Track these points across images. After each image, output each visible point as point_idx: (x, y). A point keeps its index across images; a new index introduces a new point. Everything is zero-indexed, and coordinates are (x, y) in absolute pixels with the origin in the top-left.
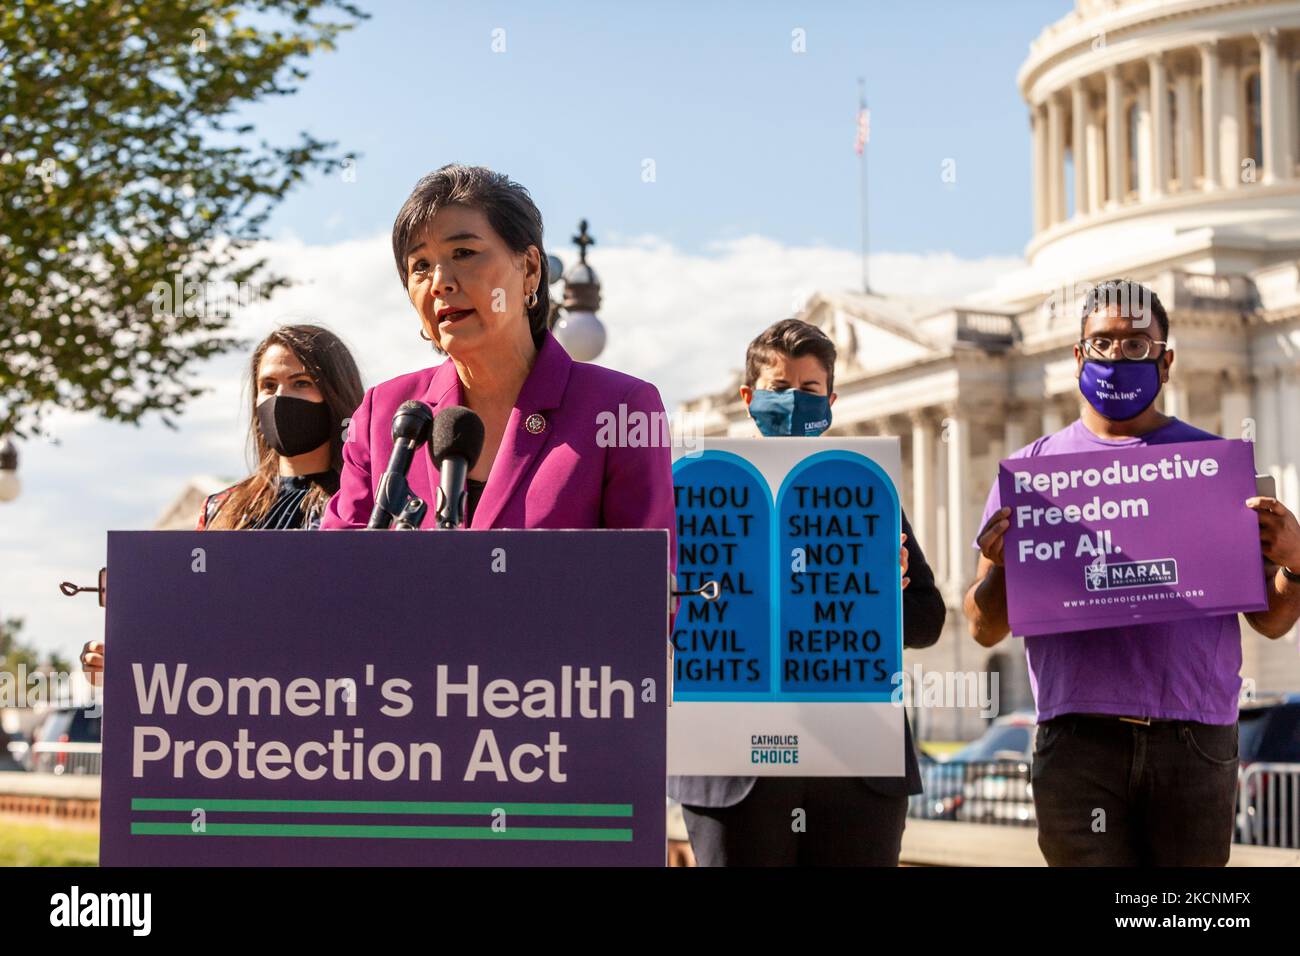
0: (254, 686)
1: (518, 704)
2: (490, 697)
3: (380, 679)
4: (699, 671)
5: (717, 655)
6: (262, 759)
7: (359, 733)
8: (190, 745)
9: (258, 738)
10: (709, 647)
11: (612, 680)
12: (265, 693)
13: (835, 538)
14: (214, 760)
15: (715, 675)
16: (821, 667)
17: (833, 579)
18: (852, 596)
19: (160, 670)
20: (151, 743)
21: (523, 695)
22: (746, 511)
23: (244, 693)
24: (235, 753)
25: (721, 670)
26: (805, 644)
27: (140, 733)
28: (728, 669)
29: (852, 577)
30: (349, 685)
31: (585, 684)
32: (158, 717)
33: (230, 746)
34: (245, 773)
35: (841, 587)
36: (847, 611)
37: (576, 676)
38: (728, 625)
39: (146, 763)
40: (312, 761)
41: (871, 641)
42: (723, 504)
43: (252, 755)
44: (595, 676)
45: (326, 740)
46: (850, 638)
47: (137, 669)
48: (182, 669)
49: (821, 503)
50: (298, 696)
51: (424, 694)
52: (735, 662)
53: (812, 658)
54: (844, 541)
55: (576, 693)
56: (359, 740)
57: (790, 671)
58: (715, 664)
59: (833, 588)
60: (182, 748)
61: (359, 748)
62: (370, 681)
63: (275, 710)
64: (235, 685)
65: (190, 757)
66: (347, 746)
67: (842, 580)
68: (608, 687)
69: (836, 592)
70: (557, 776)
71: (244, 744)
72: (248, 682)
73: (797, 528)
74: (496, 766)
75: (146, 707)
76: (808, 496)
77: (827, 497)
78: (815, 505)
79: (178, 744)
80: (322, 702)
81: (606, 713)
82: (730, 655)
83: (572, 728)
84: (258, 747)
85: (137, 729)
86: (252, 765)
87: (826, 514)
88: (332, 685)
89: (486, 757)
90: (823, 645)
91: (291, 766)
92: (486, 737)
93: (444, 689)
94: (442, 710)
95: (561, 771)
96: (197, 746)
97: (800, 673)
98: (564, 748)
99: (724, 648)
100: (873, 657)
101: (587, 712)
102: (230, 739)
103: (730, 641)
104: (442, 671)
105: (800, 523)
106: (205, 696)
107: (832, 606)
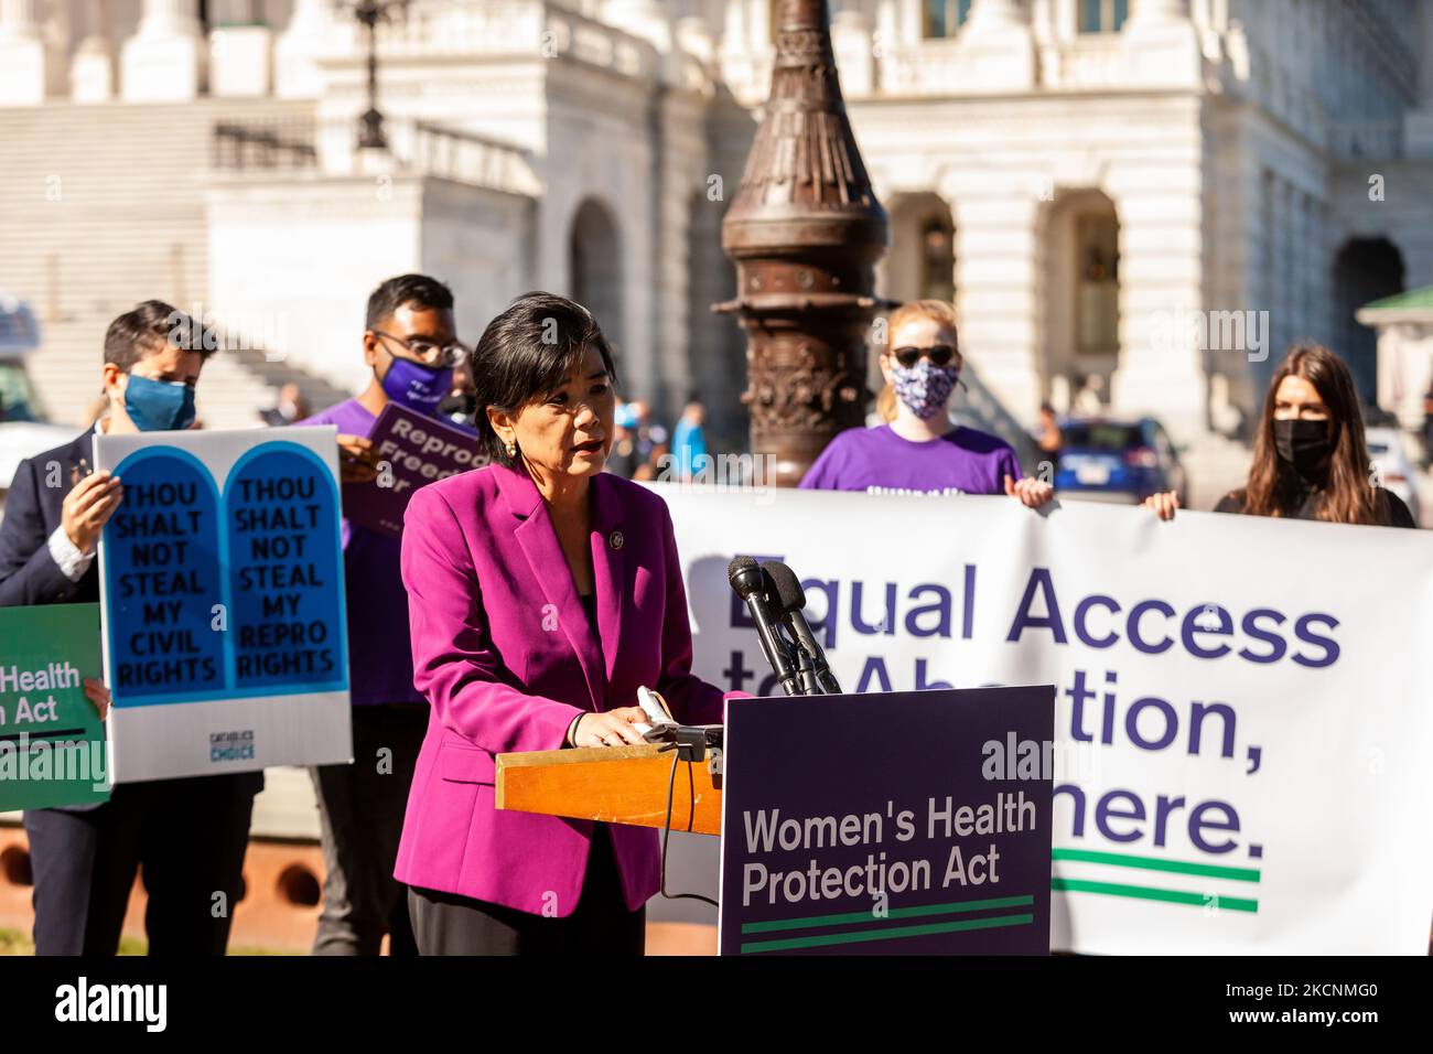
0: (820, 823)
1: (973, 824)
2: (959, 820)
3: (896, 813)
4: (158, 674)
5: (174, 656)
6: (825, 882)
7: (883, 856)
8: (780, 875)
9: (822, 867)
10: (166, 648)
11: (1025, 802)
12: (827, 828)
13: (280, 531)
14: (795, 886)
15: (173, 677)
16: (272, 661)
17: (279, 572)
18: (298, 588)
19: (762, 814)
20: (755, 877)
21: (976, 817)
22: (194, 508)
23: (814, 829)
24: (808, 879)
25: (178, 671)
26: (256, 639)
27: (748, 868)
28: (185, 670)
29: (297, 570)
30: (877, 817)
31: (1010, 806)
32: (760, 856)
33: (805, 875)
34: (815, 896)
35: (287, 580)
36: (294, 602)
37: (1005, 801)
38: (182, 625)
39: (752, 893)
40: (856, 881)
41: (317, 633)
42: (171, 502)
43: (819, 879)
44: (1016, 800)
45: (863, 864)
46: (298, 630)
47: (747, 815)
48: (776, 812)
49: (266, 496)
50: (849, 829)
51: (920, 822)
52: (192, 663)
53: (263, 652)
54: (288, 533)
55: (1005, 812)
56: (883, 862)
57: (243, 669)
58: (173, 665)
59: (281, 581)
60: (776, 878)
61: (883, 867)
62: (890, 815)
63: (833, 843)
64: (809, 823)
65: (780, 885)
66: (876, 867)
67: (288, 574)
68: (1022, 808)
69: (283, 586)
70: (994, 879)
71: (813, 872)
72: (817, 821)
73: (243, 521)
74: (960, 874)
75: (752, 847)
76: (253, 489)
77: (272, 489)
78: (260, 497)
79: (773, 876)
80: (861, 833)
81: (1020, 828)
82: (185, 656)
83: (1002, 840)
84: (822, 873)
85: (746, 866)
86: (818, 889)
87: (270, 506)
88: (868, 819)
89: (955, 868)
90: (271, 639)
91: (842, 886)
92: (956, 851)
93: (933, 816)
94: (931, 835)
95: (996, 875)
96: (784, 877)
97: (253, 668)
98: (998, 856)
99: (180, 649)
100: (318, 648)
101: (1011, 828)
102: (805, 869)
103: (185, 641)
104: (932, 801)
105: (246, 516)
106: (790, 835)
107: (280, 599)
